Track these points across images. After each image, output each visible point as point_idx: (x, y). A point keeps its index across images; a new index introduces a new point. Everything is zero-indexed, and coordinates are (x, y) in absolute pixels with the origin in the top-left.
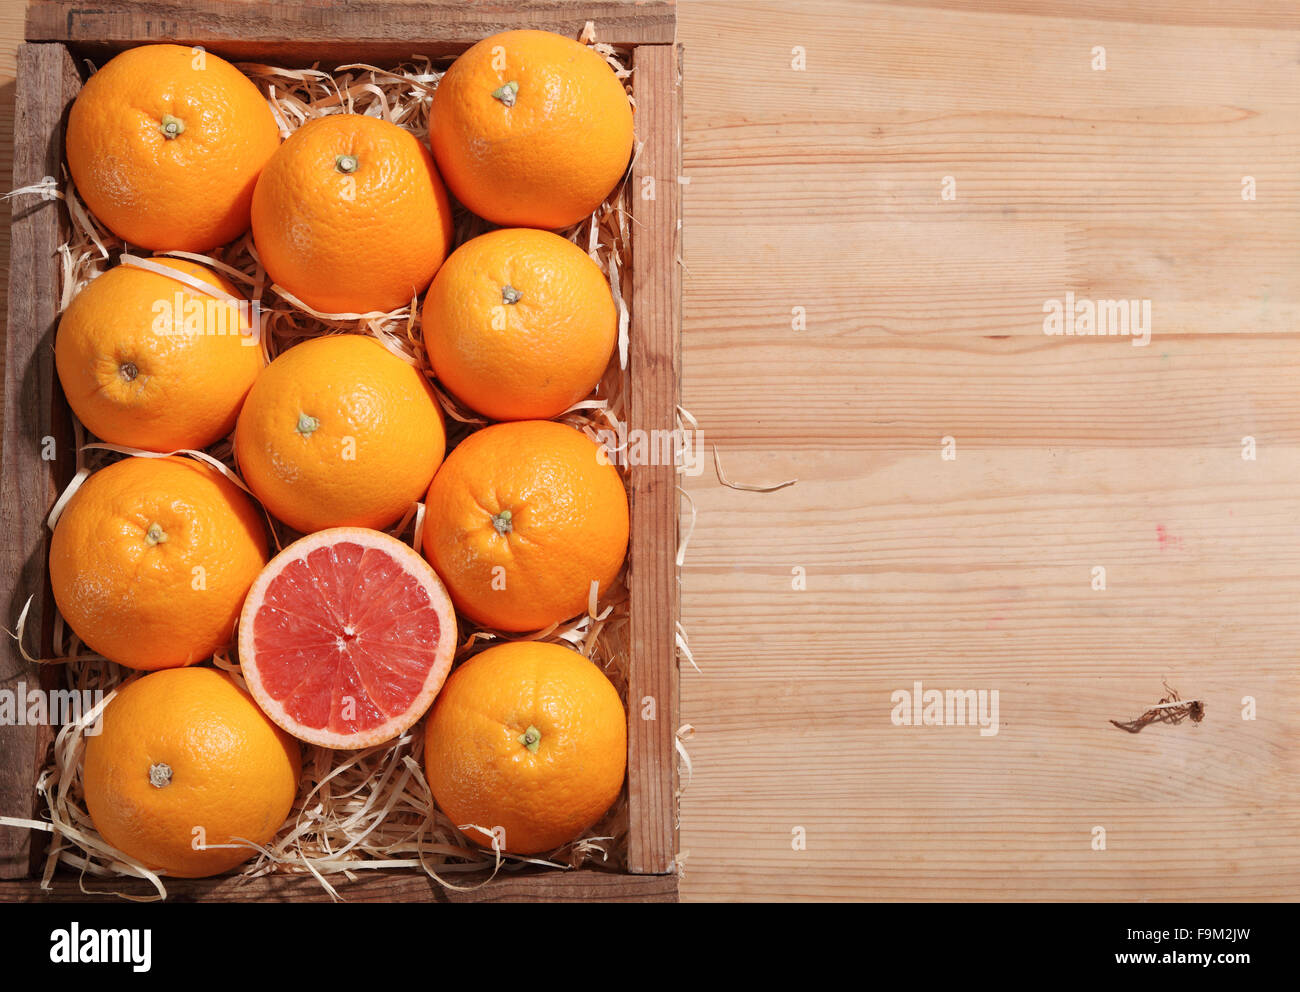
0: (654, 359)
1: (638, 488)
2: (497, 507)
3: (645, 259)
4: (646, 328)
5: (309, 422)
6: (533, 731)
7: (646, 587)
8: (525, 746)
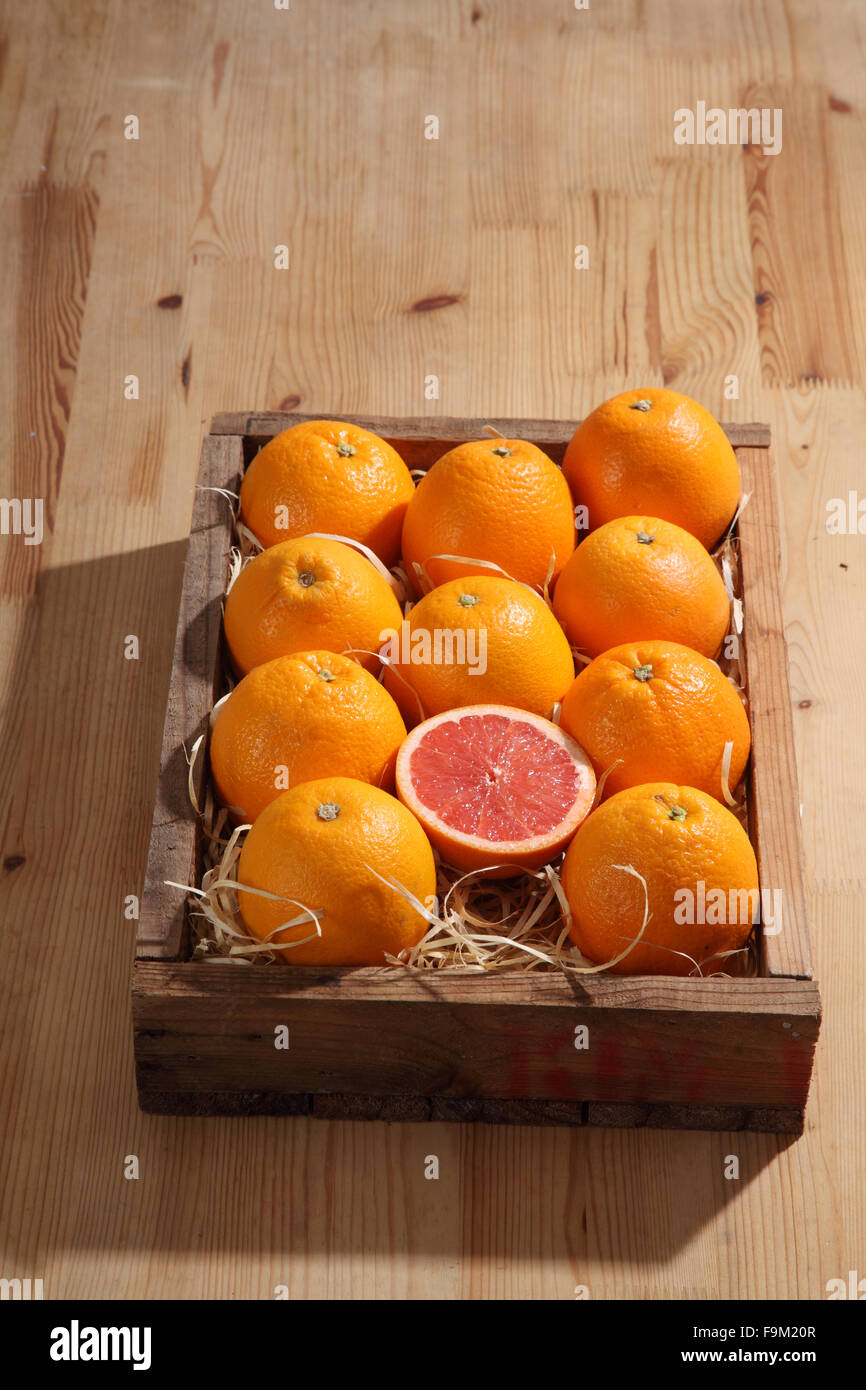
0: (765, 633)
1: (757, 712)
2: (638, 663)
3: (753, 571)
4: (757, 612)
5: (470, 598)
6: (680, 810)
7: (770, 777)
8: (672, 818)
